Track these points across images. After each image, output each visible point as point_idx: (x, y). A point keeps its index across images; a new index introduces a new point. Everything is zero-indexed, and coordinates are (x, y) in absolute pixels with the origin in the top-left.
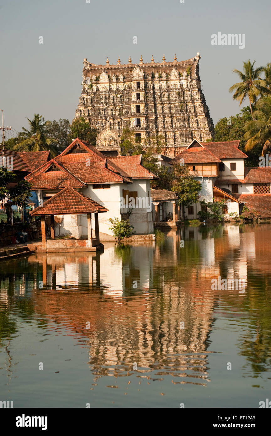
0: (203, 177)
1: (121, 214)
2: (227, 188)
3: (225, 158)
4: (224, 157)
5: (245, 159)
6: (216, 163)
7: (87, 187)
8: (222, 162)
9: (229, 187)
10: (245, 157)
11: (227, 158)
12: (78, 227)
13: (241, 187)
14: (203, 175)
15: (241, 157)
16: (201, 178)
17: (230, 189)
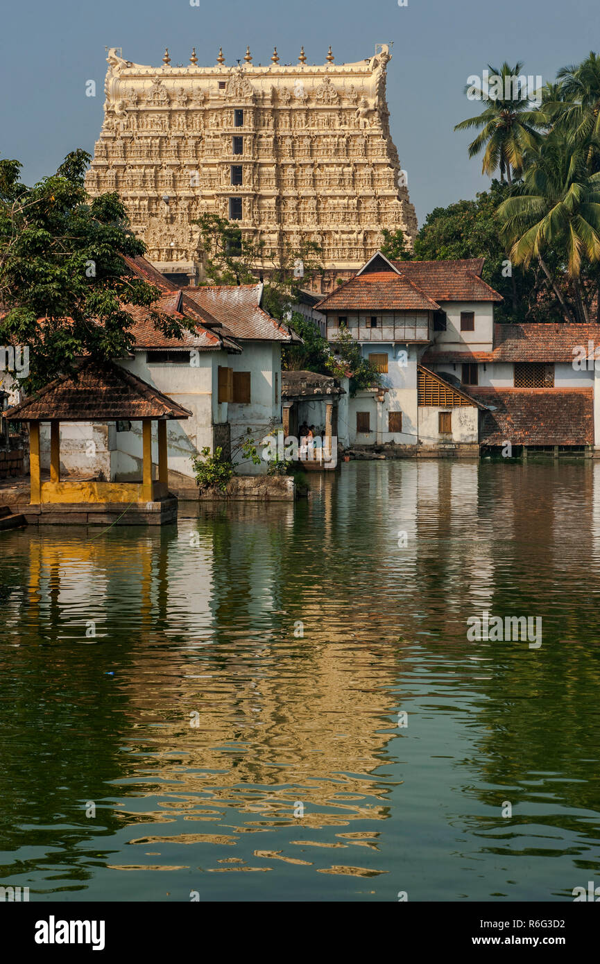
0: (396, 344)
1: (213, 424)
2: (450, 371)
3: (448, 299)
4: (445, 297)
5: (495, 304)
6: (427, 311)
7: (134, 357)
8: (440, 310)
9: (455, 369)
10: (496, 299)
11: (454, 299)
12: (108, 453)
13: (485, 370)
14: (396, 338)
15: (486, 299)
16: (392, 344)
17: (458, 374)
